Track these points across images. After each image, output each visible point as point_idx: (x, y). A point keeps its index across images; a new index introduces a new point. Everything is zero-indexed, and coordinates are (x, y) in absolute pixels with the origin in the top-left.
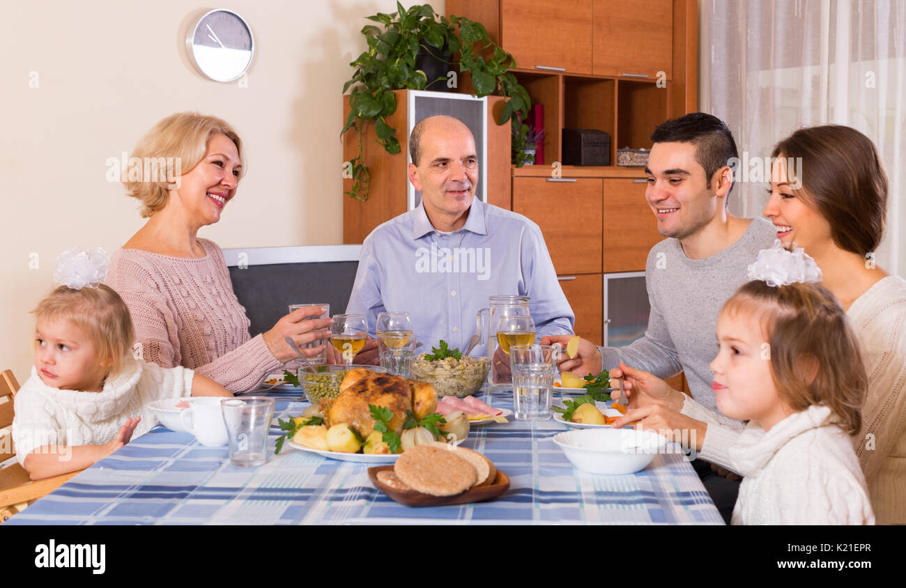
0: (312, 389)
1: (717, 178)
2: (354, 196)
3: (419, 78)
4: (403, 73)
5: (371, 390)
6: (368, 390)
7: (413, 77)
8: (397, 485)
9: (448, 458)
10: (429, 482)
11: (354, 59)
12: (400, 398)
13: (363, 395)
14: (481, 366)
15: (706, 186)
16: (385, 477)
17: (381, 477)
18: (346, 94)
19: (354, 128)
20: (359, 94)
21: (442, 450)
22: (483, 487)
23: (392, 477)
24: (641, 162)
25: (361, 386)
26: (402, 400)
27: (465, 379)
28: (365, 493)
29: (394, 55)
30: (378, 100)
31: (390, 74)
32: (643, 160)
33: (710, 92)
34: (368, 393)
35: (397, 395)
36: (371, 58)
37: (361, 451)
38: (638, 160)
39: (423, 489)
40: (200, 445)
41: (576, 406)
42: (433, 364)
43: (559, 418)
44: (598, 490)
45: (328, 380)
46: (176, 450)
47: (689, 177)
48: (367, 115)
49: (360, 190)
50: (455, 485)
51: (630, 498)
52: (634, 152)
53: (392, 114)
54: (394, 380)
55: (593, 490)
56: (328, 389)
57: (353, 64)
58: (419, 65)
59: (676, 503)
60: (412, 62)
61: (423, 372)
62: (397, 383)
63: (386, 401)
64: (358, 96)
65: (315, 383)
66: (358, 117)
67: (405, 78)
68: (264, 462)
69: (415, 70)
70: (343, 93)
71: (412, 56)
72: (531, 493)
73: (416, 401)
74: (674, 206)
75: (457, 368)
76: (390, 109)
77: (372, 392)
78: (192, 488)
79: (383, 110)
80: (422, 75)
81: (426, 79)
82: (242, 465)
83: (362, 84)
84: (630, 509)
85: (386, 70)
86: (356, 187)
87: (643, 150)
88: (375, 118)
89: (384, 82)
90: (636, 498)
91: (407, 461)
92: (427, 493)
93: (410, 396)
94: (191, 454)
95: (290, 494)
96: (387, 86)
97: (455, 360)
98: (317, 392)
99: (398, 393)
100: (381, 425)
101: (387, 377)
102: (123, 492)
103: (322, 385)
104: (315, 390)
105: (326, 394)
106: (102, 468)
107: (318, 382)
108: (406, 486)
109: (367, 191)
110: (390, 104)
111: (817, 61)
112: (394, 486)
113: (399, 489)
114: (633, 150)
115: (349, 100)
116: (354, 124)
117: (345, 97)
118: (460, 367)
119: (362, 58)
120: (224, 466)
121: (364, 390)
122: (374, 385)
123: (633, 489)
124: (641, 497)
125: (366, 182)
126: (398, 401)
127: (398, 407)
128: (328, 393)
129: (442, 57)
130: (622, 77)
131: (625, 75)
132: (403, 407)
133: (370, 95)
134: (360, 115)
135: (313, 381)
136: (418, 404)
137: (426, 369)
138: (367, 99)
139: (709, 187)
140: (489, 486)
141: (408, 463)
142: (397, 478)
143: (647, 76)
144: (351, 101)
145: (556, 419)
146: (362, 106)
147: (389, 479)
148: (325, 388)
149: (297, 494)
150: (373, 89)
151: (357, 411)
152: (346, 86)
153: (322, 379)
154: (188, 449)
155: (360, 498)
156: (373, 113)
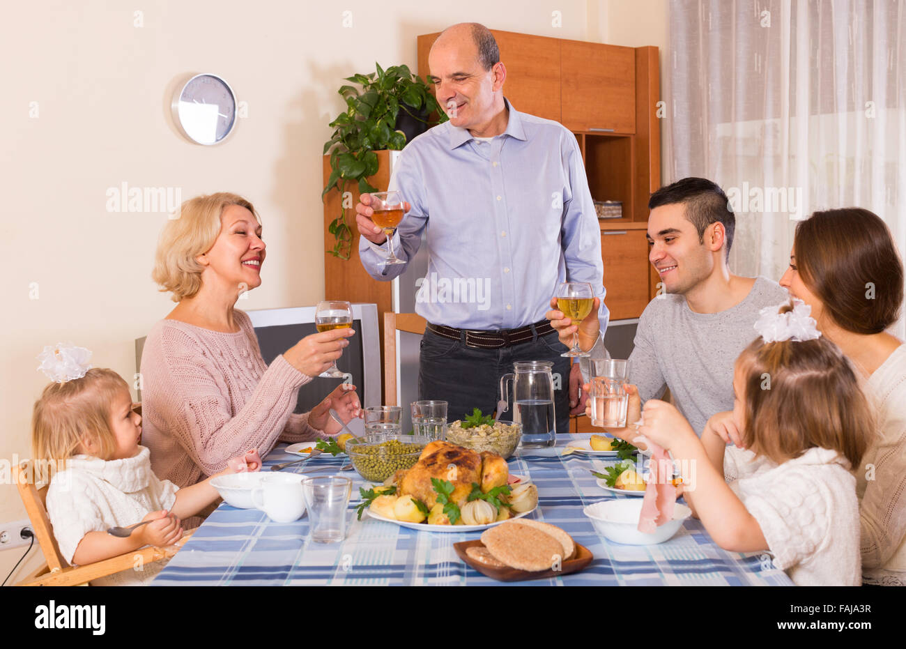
0: (362, 461)
1: (710, 234)
2: (336, 255)
3: (399, 138)
4: (385, 134)
5: (439, 463)
6: (436, 463)
7: (393, 138)
8: (489, 561)
9: (534, 535)
10: (523, 558)
11: (333, 120)
12: (466, 471)
13: (431, 468)
14: (515, 432)
15: (698, 242)
16: (477, 554)
17: (472, 553)
18: (327, 153)
19: (336, 188)
20: (340, 155)
21: (527, 526)
22: (571, 561)
23: (482, 554)
24: (608, 214)
25: (432, 460)
26: (469, 474)
27: (500, 446)
28: (454, 569)
29: (374, 116)
30: (359, 160)
31: (372, 135)
32: (610, 212)
33: (673, 145)
34: (436, 466)
35: (463, 469)
36: (350, 118)
37: (425, 522)
38: (606, 213)
39: (518, 565)
40: (271, 521)
41: (618, 472)
42: (469, 431)
43: (603, 484)
44: (670, 559)
45: (377, 451)
46: (252, 528)
47: (680, 234)
48: (350, 175)
49: (342, 249)
50: (546, 560)
51: (702, 567)
52: (601, 205)
53: (374, 173)
54: (464, 454)
55: (665, 559)
56: (377, 461)
57: (332, 125)
58: (398, 127)
59: (747, 570)
60: (393, 123)
61: (459, 439)
62: (466, 457)
63: (452, 473)
64: (341, 157)
65: (364, 455)
66: (341, 178)
67: (386, 139)
68: (343, 538)
69: (395, 130)
70: (324, 153)
71: (391, 116)
72: (610, 565)
73: (485, 474)
74: (673, 264)
75: (493, 434)
76: (372, 169)
77: (440, 465)
78: (288, 568)
79: (365, 171)
80: (402, 135)
81: (405, 139)
82: (324, 542)
83: (342, 144)
84: (707, 577)
85: (368, 132)
86: (338, 247)
87: (609, 202)
88: (358, 178)
89: (366, 143)
90: (708, 566)
91: (498, 538)
92: (521, 569)
93: (479, 470)
94: (268, 531)
95: (384, 572)
96: (369, 147)
97: (490, 427)
98: (367, 463)
99: (465, 466)
100: (443, 497)
101: (458, 450)
102: (225, 574)
103: (371, 457)
104: (364, 461)
105: (375, 465)
106: (193, 551)
107: (367, 454)
108: (498, 561)
109: (349, 250)
110: (372, 164)
111: (777, 113)
112: (486, 562)
113: (491, 566)
114: (600, 202)
115: (329, 160)
116: (336, 185)
117: (324, 157)
118: (496, 433)
119: (341, 118)
120: (306, 543)
121: (433, 463)
122: (444, 458)
123: (702, 558)
124: (713, 565)
125: (348, 241)
126: (463, 474)
127: (462, 480)
128: (378, 465)
129: (420, 117)
130: (589, 132)
131: (592, 129)
132: (468, 480)
133: (352, 156)
134: (342, 176)
135: (361, 453)
136: (486, 476)
137: (462, 436)
138: (348, 159)
139: (702, 243)
140: (574, 560)
141: (499, 540)
142: (489, 554)
143: (612, 130)
144: (331, 161)
145: (598, 484)
146: (345, 167)
147: (480, 556)
148: (375, 460)
149: (390, 571)
150: (353, 150)
151: (424, 484)
152: (326, 147)
153: (371, 451)
154: (264, 526)
155: (452, 574)
156: (356, 173)
